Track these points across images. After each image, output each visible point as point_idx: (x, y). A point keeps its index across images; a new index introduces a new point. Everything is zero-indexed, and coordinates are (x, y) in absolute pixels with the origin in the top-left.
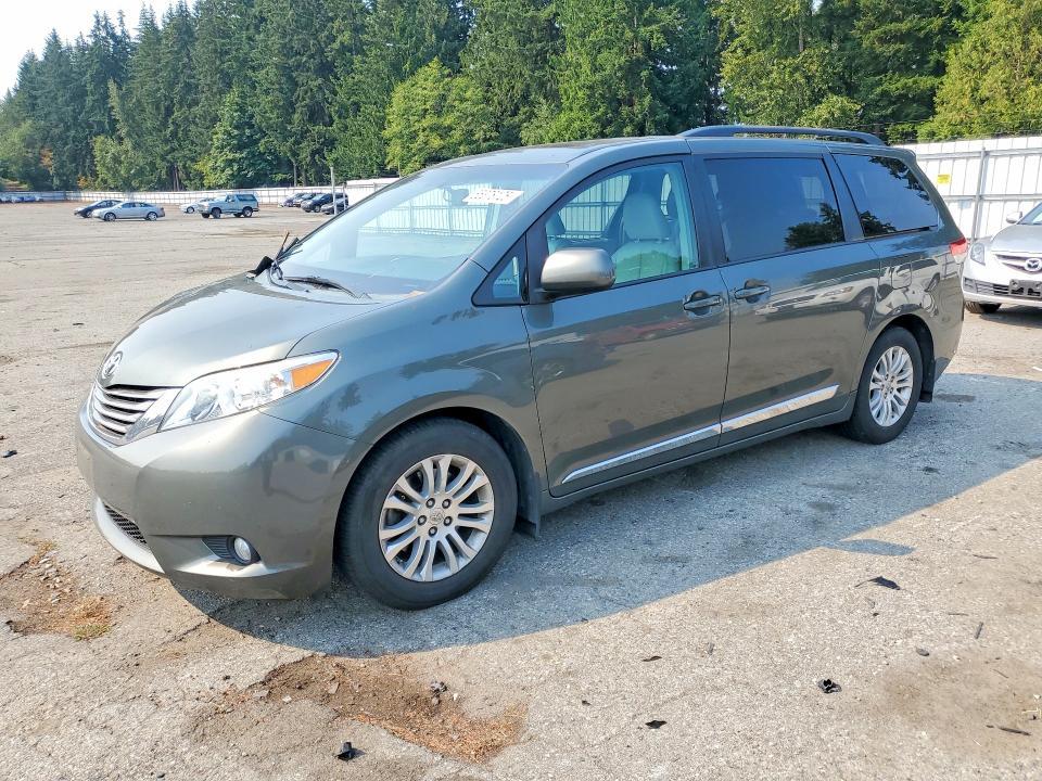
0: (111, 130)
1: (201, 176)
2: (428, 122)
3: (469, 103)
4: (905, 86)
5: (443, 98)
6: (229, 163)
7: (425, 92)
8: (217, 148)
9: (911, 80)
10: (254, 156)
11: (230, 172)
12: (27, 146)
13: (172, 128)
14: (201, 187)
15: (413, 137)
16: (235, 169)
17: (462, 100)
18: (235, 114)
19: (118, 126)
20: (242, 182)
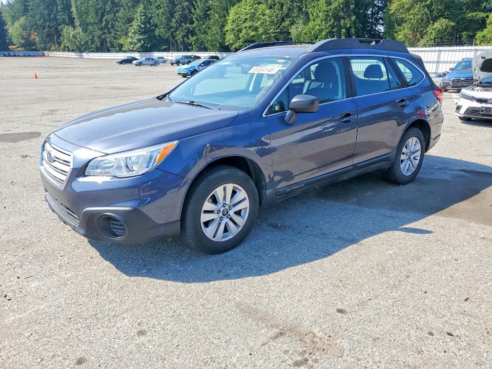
0: (71, 22)
1: (121, 46)
2: (248, 24)
3: (267, 16)
4: (472, 16)
5: (254, 14)
6: (139, 40)
7: (246, 11)
8: (133, 33)
9: (475, 13)
10: (151, 37)
11: (140, 45)
12: (23, 29)
13: (105, 23)
14: (120, 50)
15: (240, 31)
16: (142, 43)
17: (264, 15)
18: (143, 17)
19: (75, 21)
20: (144, 49)
